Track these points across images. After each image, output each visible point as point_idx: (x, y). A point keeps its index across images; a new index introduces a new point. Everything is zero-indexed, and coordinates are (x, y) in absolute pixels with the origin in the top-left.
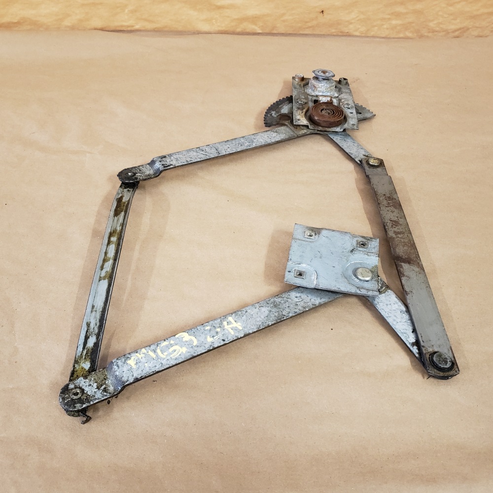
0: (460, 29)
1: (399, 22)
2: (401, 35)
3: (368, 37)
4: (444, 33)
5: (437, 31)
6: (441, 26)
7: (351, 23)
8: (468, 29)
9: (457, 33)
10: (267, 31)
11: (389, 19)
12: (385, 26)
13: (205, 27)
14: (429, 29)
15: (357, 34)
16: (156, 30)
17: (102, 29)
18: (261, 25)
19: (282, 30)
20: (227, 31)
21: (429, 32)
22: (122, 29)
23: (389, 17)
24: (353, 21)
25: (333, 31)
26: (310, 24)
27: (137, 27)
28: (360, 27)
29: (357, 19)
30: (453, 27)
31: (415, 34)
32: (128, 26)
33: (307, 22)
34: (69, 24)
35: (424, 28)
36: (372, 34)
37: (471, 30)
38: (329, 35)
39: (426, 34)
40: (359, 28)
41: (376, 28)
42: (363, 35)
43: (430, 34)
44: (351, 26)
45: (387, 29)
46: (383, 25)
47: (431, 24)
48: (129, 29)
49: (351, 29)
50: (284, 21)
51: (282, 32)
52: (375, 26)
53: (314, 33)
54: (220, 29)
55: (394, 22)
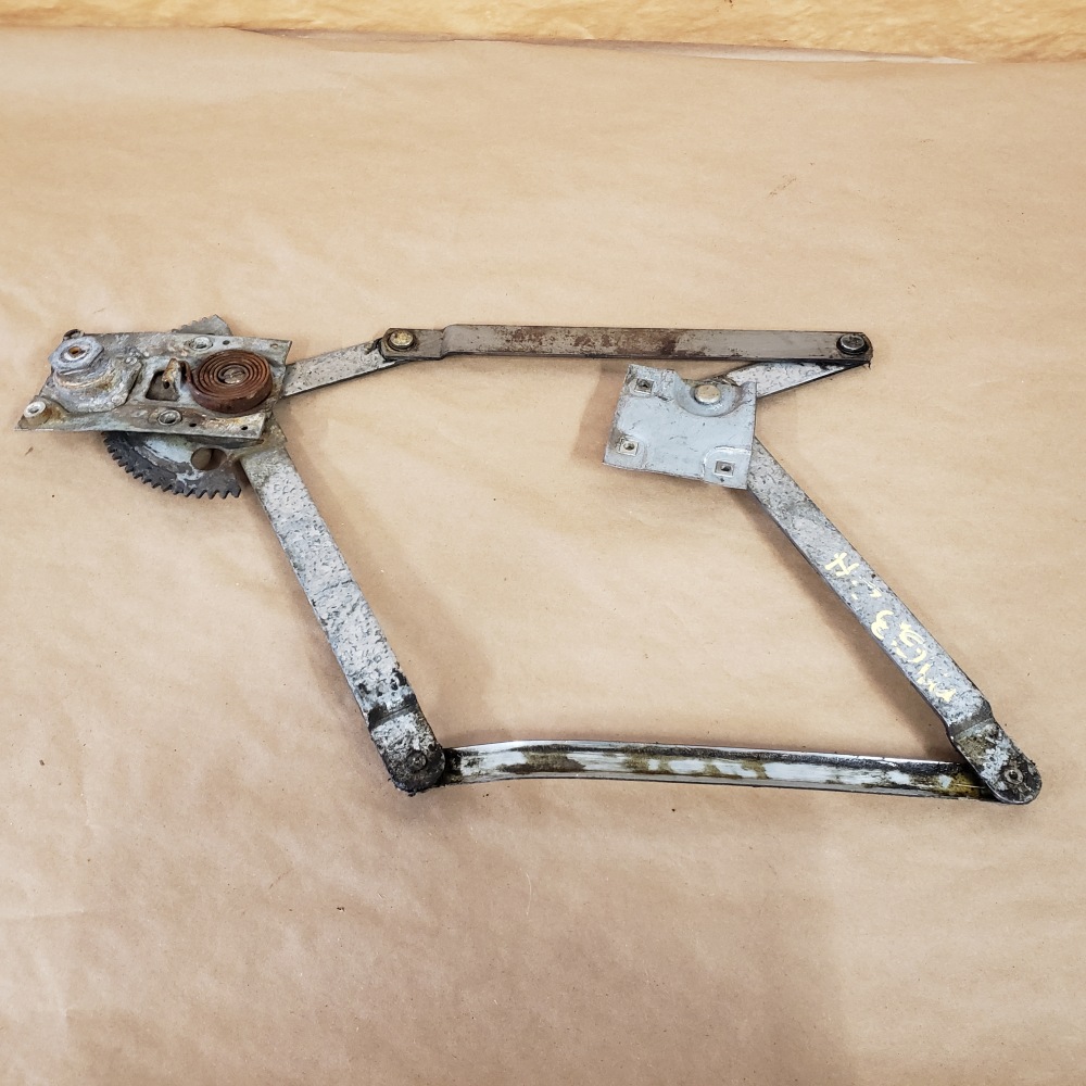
0: (1038, 37)
1: (901, 21)
2: (906, 49)
3: (830, 51)
4: (1001, 45)
5: (985, 42)
6: (997, 30)
7: (794, 23)
8: (1056, 38)
9: (1030, 46)
10: (606, 36)
11: (880, 14)
12: (870, 30)
13: (469, 27)
14: (968, 37)
15: (806, 44)
16: (359, 29)
17: (241, 28)
18: (593, 23)
19: (639, 33)
20: (516, 35)
21: (968, 43)
22: (285, 27)
23: (878, 9)
24: (798, 18)
25: (753, 37)
26: (701, 24)
27: (318, 22)
28: (813, 29)
29: (808, 13)
30: (1023, 33)
31: (937, 47)
32: (298, 22)
33: (694, 19)
34: (169, 15)
35: (958, 34)
36: (839, 44)
37: (1062, 39)
38: (742, 46)
39: (960, 47)
40: (810, 33)
41: (850, 32)
42: (819, 47)
43: (970, 48)
44: (794, 29)
45: (875, 35)
46: (865, 26)
47: (974, 27)
48: (301, 26)
49: (793, 33)
50: (642, 16)
51: (640, 39)
52: (847, 29)
53: (711, 41)
54: (501, 29)
55: (890, 21)
